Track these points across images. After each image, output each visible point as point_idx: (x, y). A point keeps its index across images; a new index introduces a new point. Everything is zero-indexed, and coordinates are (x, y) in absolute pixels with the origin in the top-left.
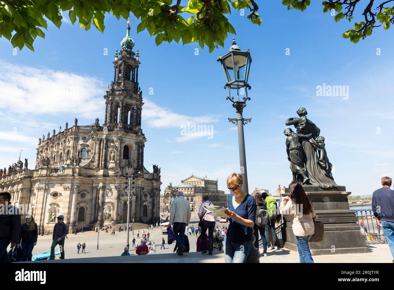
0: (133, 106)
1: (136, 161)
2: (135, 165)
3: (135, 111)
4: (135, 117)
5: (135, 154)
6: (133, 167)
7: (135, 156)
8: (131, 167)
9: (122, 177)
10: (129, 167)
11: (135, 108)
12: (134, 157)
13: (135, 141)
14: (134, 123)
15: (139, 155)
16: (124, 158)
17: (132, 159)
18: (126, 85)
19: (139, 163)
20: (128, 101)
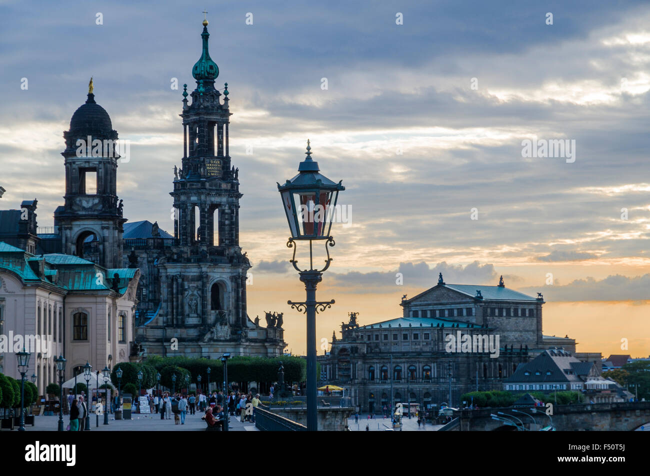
0: (223, 207)
1: (234, 311)
2: (232, 319)
3: (227, 217)
4: (227, 228)
5: (231, 299)
6: (228, 324)
7: (231, 303)
8: (226, 324)
9: (212, 343)
10: (221, 325)
11: (227, 211)
12: (229, 305)
13: (230, 275)
14: (226, 239)
15: (237, 300)
16: (212, 309)
17: (225, 308)
18: (208, 168)
19: (239, 315)
20: (213, 199)
